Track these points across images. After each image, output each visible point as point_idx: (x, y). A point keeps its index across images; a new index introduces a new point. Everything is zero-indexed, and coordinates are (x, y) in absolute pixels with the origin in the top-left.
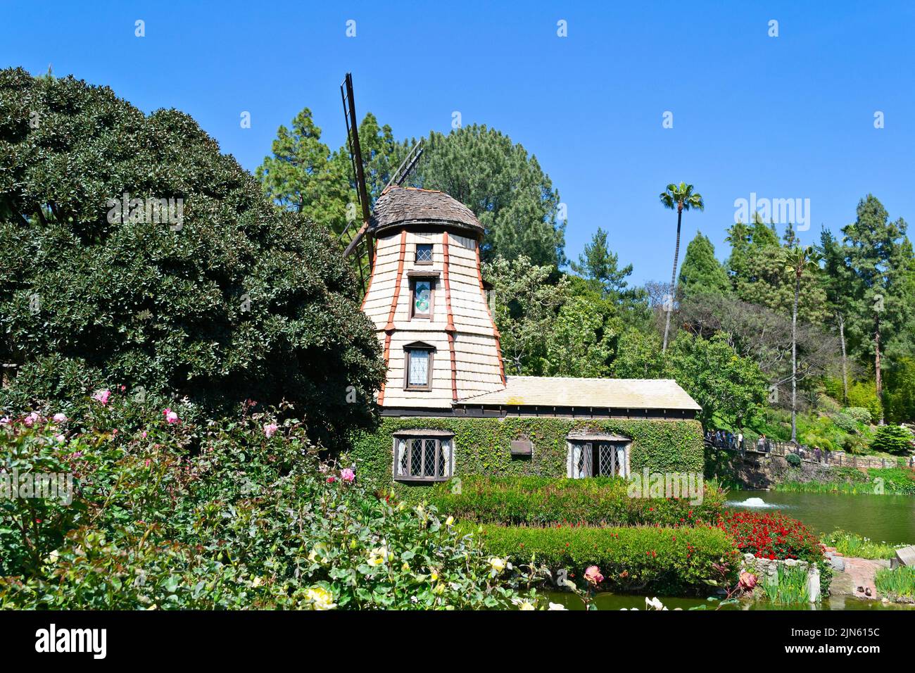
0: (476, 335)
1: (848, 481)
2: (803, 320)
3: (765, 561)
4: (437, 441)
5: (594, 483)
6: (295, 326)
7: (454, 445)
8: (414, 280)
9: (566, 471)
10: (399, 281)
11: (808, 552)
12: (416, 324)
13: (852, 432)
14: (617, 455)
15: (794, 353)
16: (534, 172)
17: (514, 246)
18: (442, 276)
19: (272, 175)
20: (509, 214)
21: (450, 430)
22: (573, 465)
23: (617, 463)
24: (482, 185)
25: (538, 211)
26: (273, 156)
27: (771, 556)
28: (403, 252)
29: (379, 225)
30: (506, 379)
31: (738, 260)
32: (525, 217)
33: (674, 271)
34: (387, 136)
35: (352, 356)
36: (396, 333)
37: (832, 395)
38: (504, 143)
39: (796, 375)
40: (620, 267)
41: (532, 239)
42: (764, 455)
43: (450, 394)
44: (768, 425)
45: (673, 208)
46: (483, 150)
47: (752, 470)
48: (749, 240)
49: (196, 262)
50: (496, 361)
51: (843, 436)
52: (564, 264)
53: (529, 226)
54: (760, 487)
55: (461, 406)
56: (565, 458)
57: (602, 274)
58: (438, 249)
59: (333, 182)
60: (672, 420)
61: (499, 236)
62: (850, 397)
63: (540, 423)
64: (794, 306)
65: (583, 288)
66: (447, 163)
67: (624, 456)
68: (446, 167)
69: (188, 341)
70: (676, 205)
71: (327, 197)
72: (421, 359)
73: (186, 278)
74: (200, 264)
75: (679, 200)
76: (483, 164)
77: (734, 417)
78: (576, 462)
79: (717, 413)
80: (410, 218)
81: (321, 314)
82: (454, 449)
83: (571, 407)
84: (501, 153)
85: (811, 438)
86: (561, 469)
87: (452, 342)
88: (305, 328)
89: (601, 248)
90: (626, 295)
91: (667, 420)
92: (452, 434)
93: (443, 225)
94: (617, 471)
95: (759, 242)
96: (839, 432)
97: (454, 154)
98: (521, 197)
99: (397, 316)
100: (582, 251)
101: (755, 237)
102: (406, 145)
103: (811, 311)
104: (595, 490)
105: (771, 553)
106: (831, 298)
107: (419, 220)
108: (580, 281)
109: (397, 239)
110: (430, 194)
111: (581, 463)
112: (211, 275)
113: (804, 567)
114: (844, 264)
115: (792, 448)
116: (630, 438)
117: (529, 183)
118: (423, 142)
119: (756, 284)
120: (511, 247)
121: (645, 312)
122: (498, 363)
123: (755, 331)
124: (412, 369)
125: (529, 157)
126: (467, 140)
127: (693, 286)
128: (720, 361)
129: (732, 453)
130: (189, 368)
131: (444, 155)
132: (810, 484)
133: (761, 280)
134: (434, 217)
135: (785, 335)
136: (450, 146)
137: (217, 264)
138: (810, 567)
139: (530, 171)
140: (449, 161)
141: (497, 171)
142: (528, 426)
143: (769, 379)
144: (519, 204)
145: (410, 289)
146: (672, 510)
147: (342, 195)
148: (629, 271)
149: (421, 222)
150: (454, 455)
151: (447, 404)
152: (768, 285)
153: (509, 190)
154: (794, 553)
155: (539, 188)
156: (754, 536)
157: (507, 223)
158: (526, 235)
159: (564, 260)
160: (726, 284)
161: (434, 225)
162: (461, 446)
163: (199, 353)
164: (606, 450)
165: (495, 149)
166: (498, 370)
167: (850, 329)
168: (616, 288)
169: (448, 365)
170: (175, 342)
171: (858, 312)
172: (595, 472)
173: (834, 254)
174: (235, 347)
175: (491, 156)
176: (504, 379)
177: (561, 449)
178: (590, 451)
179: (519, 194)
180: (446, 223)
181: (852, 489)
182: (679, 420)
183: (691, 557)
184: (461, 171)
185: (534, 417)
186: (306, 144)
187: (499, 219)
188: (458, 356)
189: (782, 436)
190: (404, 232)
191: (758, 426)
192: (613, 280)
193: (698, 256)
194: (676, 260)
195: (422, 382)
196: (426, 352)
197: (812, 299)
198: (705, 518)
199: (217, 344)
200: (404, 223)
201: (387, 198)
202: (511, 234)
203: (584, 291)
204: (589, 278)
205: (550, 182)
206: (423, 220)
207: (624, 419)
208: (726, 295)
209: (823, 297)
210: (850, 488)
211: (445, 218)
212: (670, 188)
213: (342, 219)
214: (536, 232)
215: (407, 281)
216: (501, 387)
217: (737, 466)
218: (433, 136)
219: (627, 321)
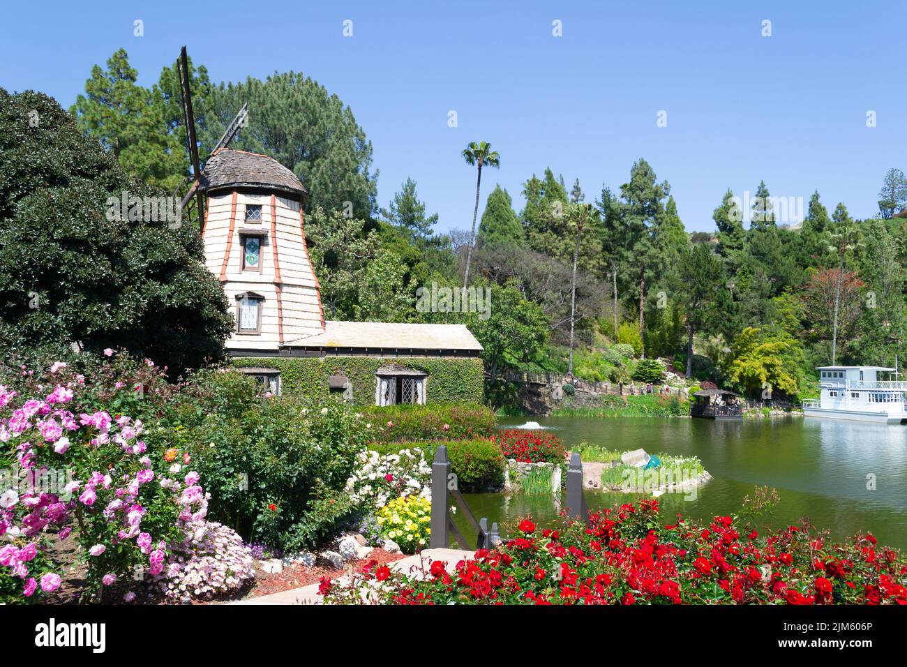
0: (300, 286)
1: (611, 407)
2: (582, 268)
3: (523, 464)
4: (265, 377)
5: (398, 409)
6: (166, 289)
7: (280, 381)
8: (245, 237)
9: (375, 401)
10: (230, 237)
11: (554, 456)
12: (246, 276)
13: (617, 365)
14: (416, 386)
15: (573, 297)
16: (349, 124)
17: (330, 196)
18: (270, 234)
19: (89, 117)
20: (324, 164)
21: (277, 368)
22: (381, 395)
23: (416, 393)
24: (299, 137)
25: (352, 163)
26: (86, 95)
27: (528, 460)
28: (234, 211)
29: (211, 185)
30: (325, 324)
31: (530, 212)
32: (340, 169)
33: (474, 223)
34: (203, 77)
35: (210, 311)
36: (228, 284)
37: (605, 333)
38: (321, 96)
39: (575, 317)
40: (428, 215)
41: (345, 189)
42: (545, 385)
43: (277, 337)
44: (551, 359)
45: (473, 164)
46: (300, 101)
47: (535, 399)
48: (542, 193)
49: (89, 240)
50: (317, 309)
51: (610, 368)
52: (376, 212)
53: (343, 177)
54: (541, 413)
55: (286, 348)
56: (374, 390)
57: (410, 221)
58: (266, 210)
59: (152, 127)
60: (460, 358)
61: (315, 186)
62: (619, 336)
63: (353, 361)
64: (576, 254)
65: (393, 236)
66: (265, 113)
67: (422, 387)
68: (263, 116)
69: (86, 303)
70: (476, 163)
71: (145, 142)
72: (252, 307)
73: (82, 252)
74: (92, 241)
75: (479, 156)
76: (299, 116)
77: (521, 353)
78: (383, 393)
79: (507, 350)
80: (241, 181)
81: (187, 280)
82: (280, 384)
83: (380, 349)
84: (317, 105)
85: (584, 371)
86: (371, 399)
87: (279, 293)
88: (175, 292)
89: (410, 197)
90: (432, 242)
91: (457, 358)
92: (279, 371)
93: (271, 189)
94: (416, 400)
95: (550, 197)
96: (607, 365)
97: (272, 104)
98: (335, 148)
99: (229, 269)
100: (393, 198)
101: (547, 192)
102: (222, 88)
103: (590, 259)
104: (397, 414)
105: (528, 458)
106: (606, 248)
107: (249, 183)
108: (391, 228)
109: (228, 199)
110: (258, 158)
111: (387, 393)
112: (101, 250)
113: (550, 468)
114: (619, 219)
115: (569, 380)
116: (427, 372)
117: (343, 135)
118: (240, 88)
119: (545, 234)
120: (326, 196)
121: (449, 258)
122: (319, 310)
123: (541, 277)
124: (243, 316)
125: (344, 108)
126: (284, 90)
127: (492, 235)
128: (510, 304)
129: (518, 384)
130: (88, 324)
131: (262, 103)
132: (581, 410)
133: (549, 231)
134: (263, 181)
135: (567, 282)
136: (268, 94)
137: (106, 241)
138: (555, 467)
139: (344, 124)
140: (267, 111)
141: (314, 122)
142: (344, 364)
143: (550, 320)
144: (333, 156)
145: (241, 244)
146: (456, 428)
147: (161, 140)
148: (434, 219)
149: (251, 186)
150: (280, 389)
151: (275, 346)
152: (555, 236)
153: (324, 140)
154: (544, 458)
155: (354, 140)
156: (517, 446)
157: (322, 174)
158: (340, 185)
159: (376, 208)
160: (520, 233)
161: (263, 188)
162: (287, 381)
163: (95, 313)
164: (408, 382)
165: (311, 101)
166: (319, 317)
167: (621, 276)
168: (423, 235)
169: (276, 312)
170: (75, 304)
171: (628, 262)
172: (399, 400)
173: (612, 210)
174: (122, 307)
175: (308, 107)
176: (324, 324)
177: (372, 382)
178: (395, 384)
179: (333, 145)
180: (273, 187)
181: (614, 413)
182: (465, 358)
183: (469, 462)
184: (278, 120)
185: (350, 356)
186: (123, 87)
187: (315, 169)
188: (284, 305)
189: (561, 369)
190: (235, 193)
191: (542, 361)
192: (420, 227)
193: (497, 207)
194: (476, 212)
195: (252, 327)
196: (256, 301)
197: (591, 249)
198: (481, 433)
199: (108, 305)
200: (236, 185)
201: (218, 159)
202: (326, 184)
203: (394, 238)
204: (398, 225)
205: (364, 135)
206: (253, 183)
207: (422, 358)
208: (519, 244)
209: (600, 248)
210: (613, 412)
211: (273, 183)
212: (472, 145)
213: (161, 164)
214: (350, 182)
215: (238, 237)
216: (321, 331)
217: (522, 395)
218: (250, 83)
219: (432, 266)
